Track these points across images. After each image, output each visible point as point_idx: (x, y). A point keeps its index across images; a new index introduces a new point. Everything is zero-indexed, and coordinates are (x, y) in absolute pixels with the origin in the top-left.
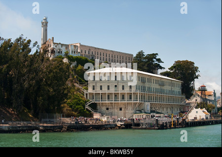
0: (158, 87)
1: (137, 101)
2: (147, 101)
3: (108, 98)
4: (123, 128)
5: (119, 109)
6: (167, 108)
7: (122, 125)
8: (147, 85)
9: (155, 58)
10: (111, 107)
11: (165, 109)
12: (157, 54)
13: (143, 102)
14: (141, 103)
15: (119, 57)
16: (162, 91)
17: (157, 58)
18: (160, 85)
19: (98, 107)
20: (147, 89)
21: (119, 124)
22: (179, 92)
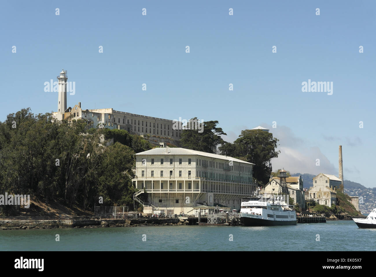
0: (222, 172)
1: (199, 191)
2: (209, 192)
3: (162, 188)
4: (187, 224)
5: (175, 201)
6: (234, 201)
7: (185, 220)
8: (209, 170)
9: (214, 128)
10: (165, 199)
11: (231, 202)
12: (217, 122)
13: (205, 192)
14: (203, 194)
15: (163, 127)
16: (227, 179)
17: (216, 127)
18: (225, 170)
19: (149, 198)
20: (209, 175)
21: (181, 219)
22: (249, 178)
